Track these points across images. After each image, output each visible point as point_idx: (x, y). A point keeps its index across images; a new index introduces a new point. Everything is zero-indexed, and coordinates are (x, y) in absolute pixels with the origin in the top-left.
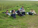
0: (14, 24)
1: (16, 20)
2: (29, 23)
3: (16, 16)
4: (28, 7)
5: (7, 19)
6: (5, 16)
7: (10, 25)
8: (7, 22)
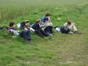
0: (27, 54)
1: (31, 46)
2: (60, 52)
3: (32, 36)
4: (60, 16)
5: (9, 43)
6: (5, 37)
7: (17, 57)
8: (11, 51)
